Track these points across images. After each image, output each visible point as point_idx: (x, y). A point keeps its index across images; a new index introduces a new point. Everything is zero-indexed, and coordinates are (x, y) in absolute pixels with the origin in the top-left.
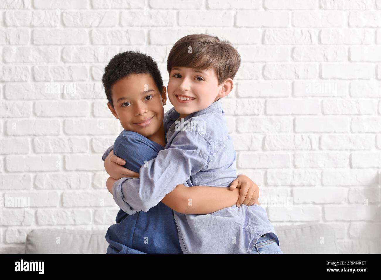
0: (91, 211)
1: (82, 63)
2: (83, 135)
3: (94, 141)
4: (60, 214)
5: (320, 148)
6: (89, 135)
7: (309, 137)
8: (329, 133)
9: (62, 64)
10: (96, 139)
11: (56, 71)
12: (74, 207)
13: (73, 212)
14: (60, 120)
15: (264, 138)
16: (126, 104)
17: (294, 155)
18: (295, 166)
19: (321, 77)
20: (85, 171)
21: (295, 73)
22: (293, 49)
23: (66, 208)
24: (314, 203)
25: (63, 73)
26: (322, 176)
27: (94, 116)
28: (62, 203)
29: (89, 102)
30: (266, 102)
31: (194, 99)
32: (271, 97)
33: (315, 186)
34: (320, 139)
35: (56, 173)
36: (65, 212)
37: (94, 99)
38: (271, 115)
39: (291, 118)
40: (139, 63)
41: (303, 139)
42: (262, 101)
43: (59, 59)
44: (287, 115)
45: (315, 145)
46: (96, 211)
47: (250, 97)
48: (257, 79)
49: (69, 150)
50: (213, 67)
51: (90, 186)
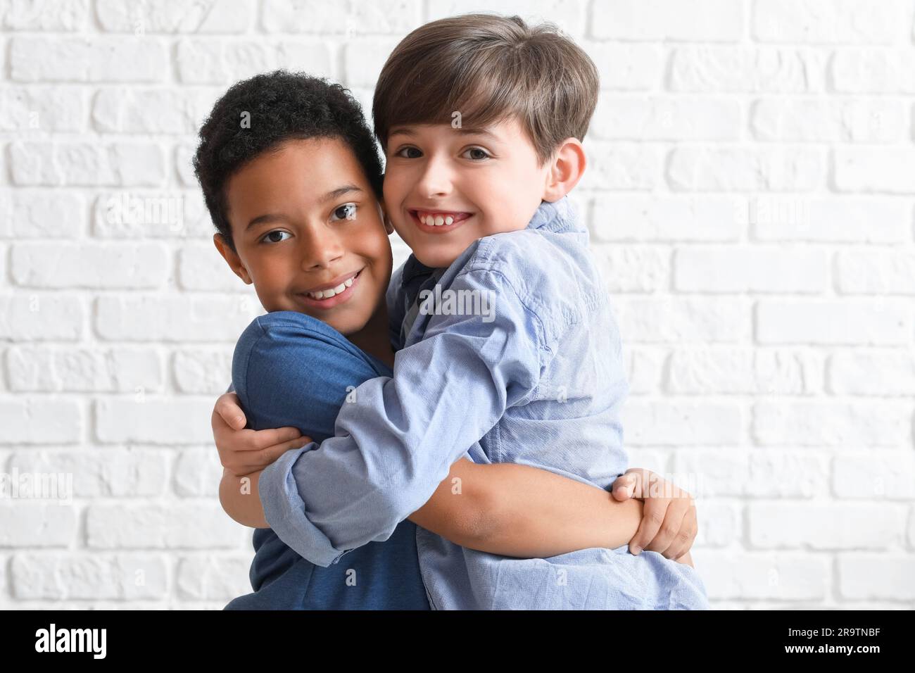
0: (168, 560)
1: (150, 134)
2: (147, 341)
3: (180, 358)
4: (77, 569)
5: (828, 390)
6: (167, 341)
7: (796, 358)
8: (852, 346)
9: (92, 138)
10: (186, 354)
11: (75, 156)
12: (120, 548)
13: (115, 564)
14: (84, 299)
15: (669, 358)
16: (275, 236)
17: (753, 411)
18: (756, 442)
19: (832, 187)
20: (152, 444)
21: (760, 172)
22: (754, 106)
23: (96, 550)
24: (809, 548)
25: (96, 163)
26: (832, 468)
27: (181, 287)
28: (85, 536)
29: (168, 248)
30: (674, 254)
31: (468, 216)
32: (689, 242)
33: (811, 498)
34: (828, 363)
35: (68, 450)
36: (92, 562)
37: (184, 238)
38: (688, 293)
39: (747, 302)
40: (308, 104)
41: (778, 363)
42: (663, 252)
43: (83, 124)
44: (736, 293)
45: (815, 381)
46: (181, 561)
47: (630, 241)
48: (649, 190)
49: (108, 385)
50: (515, 111)
51: (166, 487)
